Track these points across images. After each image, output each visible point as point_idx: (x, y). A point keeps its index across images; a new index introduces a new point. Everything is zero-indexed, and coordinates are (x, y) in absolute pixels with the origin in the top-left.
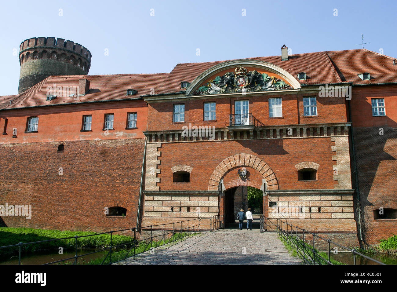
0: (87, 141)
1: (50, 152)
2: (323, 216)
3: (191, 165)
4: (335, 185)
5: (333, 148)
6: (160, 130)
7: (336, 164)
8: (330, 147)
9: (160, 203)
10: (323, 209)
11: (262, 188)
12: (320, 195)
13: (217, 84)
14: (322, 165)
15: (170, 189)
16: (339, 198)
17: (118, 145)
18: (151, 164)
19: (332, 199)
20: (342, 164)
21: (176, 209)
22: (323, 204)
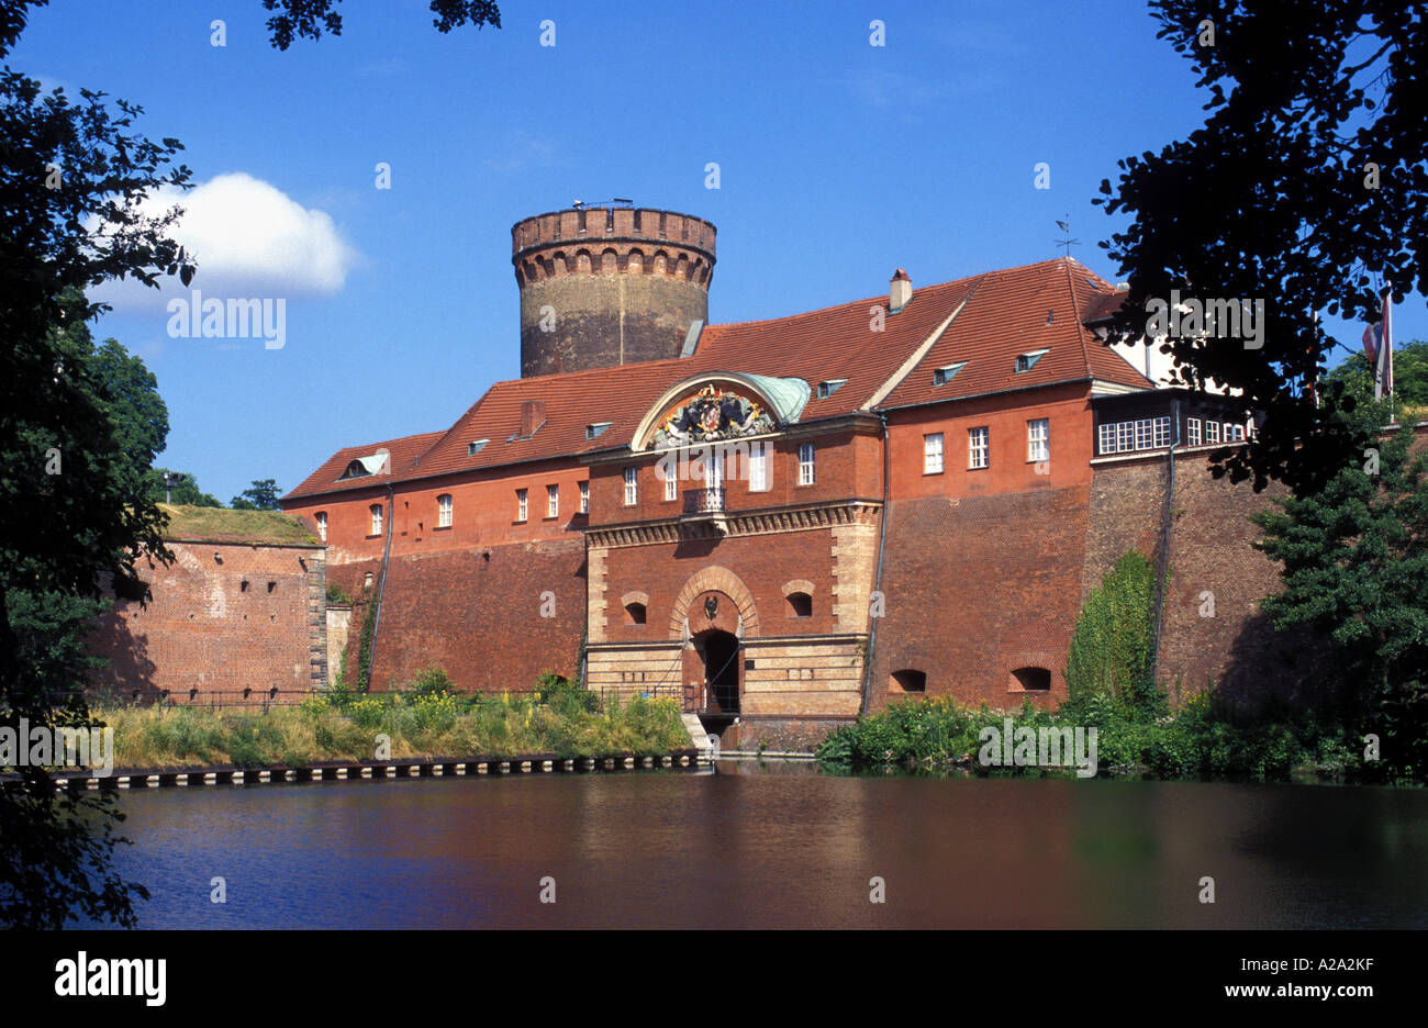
0: (522, 546)
1: (469, 569)
2: (816, 686)
3: (647, 591)
4: (834, 625)
5: (835, 551)
6: (606, 522)
7: (836, 583)
8: (830, 550)
9: (608, 667)
10: (817, 672)
11: (738, 635)
12: (814, 644)
13: (676, 425)
14: (818, 585)
15: (620, 638)
16: (839, 649)
17: (564, 551)
18: (596, 591)
19: (829, 653)
20: (845, 583)
21: (629, 677)
22: (816, 663)
